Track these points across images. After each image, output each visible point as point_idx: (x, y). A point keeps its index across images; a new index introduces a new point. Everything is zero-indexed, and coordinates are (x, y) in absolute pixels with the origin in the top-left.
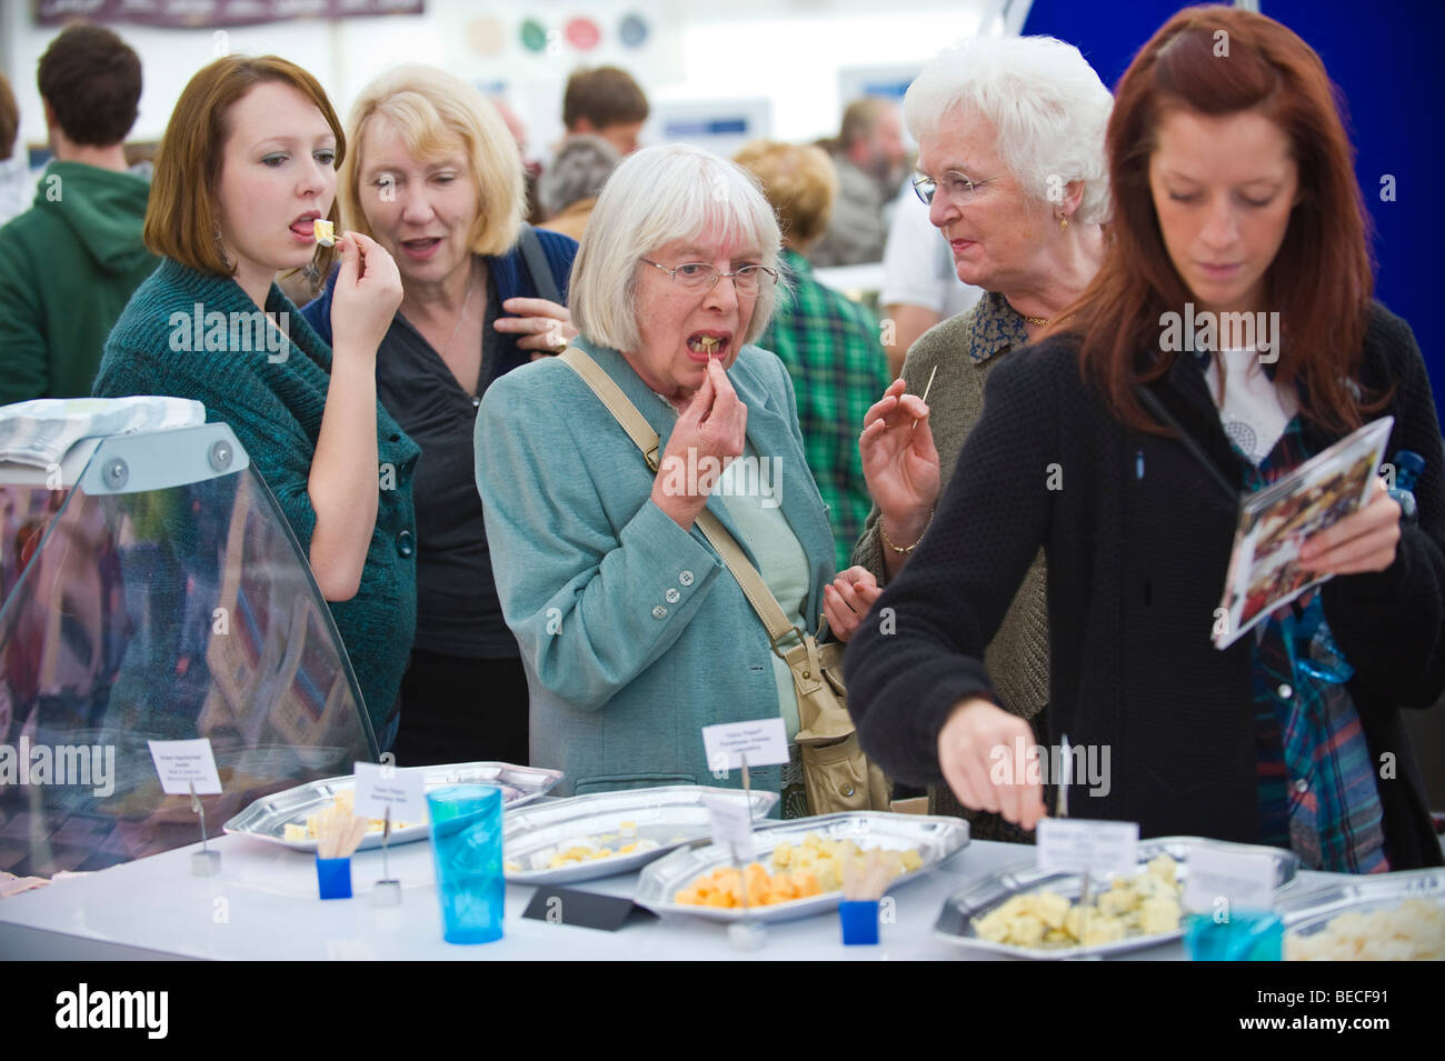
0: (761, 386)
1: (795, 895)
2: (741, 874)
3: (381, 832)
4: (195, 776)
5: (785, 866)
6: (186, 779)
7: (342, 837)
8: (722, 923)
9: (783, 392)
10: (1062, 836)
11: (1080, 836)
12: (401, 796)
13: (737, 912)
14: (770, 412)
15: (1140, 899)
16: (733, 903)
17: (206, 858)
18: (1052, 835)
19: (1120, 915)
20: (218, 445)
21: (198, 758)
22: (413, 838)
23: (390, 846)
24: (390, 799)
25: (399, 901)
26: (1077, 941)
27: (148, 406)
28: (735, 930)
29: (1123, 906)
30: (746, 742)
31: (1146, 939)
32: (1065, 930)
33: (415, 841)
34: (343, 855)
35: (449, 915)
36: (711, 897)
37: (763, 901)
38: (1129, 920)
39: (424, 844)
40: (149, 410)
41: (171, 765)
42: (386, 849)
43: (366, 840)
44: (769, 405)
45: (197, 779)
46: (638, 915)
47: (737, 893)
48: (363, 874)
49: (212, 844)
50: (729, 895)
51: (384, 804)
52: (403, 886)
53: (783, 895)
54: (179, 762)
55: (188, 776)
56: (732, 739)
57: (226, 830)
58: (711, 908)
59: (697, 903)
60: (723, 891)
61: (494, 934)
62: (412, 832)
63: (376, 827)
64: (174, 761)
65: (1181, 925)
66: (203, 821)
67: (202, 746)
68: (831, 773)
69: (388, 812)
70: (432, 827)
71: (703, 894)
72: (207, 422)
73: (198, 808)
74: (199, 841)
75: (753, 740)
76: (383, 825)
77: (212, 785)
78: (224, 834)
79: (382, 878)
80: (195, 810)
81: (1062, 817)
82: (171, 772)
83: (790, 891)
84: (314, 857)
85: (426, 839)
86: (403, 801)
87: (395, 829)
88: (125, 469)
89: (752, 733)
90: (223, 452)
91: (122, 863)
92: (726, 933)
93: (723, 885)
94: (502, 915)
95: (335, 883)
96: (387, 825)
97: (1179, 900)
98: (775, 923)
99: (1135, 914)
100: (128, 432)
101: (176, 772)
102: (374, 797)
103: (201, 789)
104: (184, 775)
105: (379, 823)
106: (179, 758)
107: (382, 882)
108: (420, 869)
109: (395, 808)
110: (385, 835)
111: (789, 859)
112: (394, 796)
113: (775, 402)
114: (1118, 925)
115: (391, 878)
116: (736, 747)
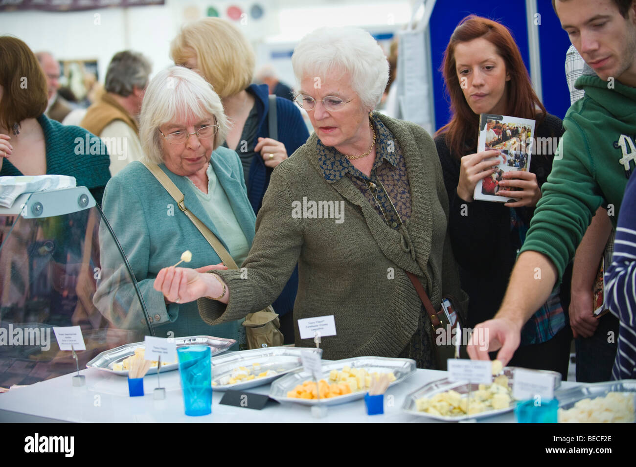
0: (229, 167)
1: (340, 393)
2: (317, 384)
3: (157, 367)
4: (74, 342)
5: (335, 380)
6: (70, 344)
7: (139, 369)
8: (308, 406)
9: (238, 168)
10: (459, 366)
11: (466, 366)
12: (165, 351)
13: (314, 401)
14: (233, 179)
15: (493, 394)
16: (313, 397)
17: (79, 379)
18: (454, 366)
19: (483, 401)
20: (82, 196)
21: (75, 334)
22: (172, 369)
23: (161, 373)
24: (161, 352)
25: (165, 397)
26: (465, 413)
27: (51, 179)
28: (313, 409)
29: (484, 397)
30: (317, 326)
31: (496, 411)
32: (459, 408)
33: (173, 370)
34: (140, 377)
35: (187, 403)
36: (303, 394)
37: (326, 396)
38: (487, 403)
39: (176, 371)
40: (52, 181)
41: (63, 337)
42: (159, 374)
43: (150, 370)
44: (232, 176)
45: (76, 344)
46: (271, 402)
47: (315, 393)
48: (149, 385)
49: (82, 372)
50: (311, 393)
51: (157, 355)
52: (167, 390)
53: (335, 393)
54: (67, 336)
55: (71, 342)
56: (311, 325)
57: (87, 366)
58: (303, 399)
59: (297, 397)
60: (308, 392)
61: (208, 412)
62: (170, 367)
63: (154, 364)
64: (65, 336)
65: (510, 405)
66: (77, 362)
67: (77, 329)
68: (258, 339)
69: (160, 358)
70: (180, 364)
71: (299, 393)
72: (77, 186)
73: (75, 357)
74: (76, 371)
75: (320, 325)
76: (157, 363)
77: (81, 346)
78: (87, 368)
79: (157, 387)
80: (74, 357)
81: (457, 358)
82: (63, 341)
83: (338, 391)
84: (127, 378)
85: (177, 369)
86: (167, 353)
87: (162, 365)
88: (42, 207)
89: (320, 322)
90: (84, 199)
91: (41, 381)
92: (310, 410)
93: (308, 389)
94: (211, 403)
95: (136, 389)
96: (159, 363)
97: (509, 394)
98: (332, 405)
99: (490, 401)
100: (43, 191)
101: (65, 341)
102: (153, 351)
103: (77, 348)
104: (68, 342)
105: (155, 363)
106: (67, 335)
107: (157, 389)
108: (174, 383)
109: (163, 356)
110: (159, 368)
111: (336, 377)
112: (162, 351)
113: (235, 174)
114: (483, 405)
115: (161, 387)
116: (313, 328)
